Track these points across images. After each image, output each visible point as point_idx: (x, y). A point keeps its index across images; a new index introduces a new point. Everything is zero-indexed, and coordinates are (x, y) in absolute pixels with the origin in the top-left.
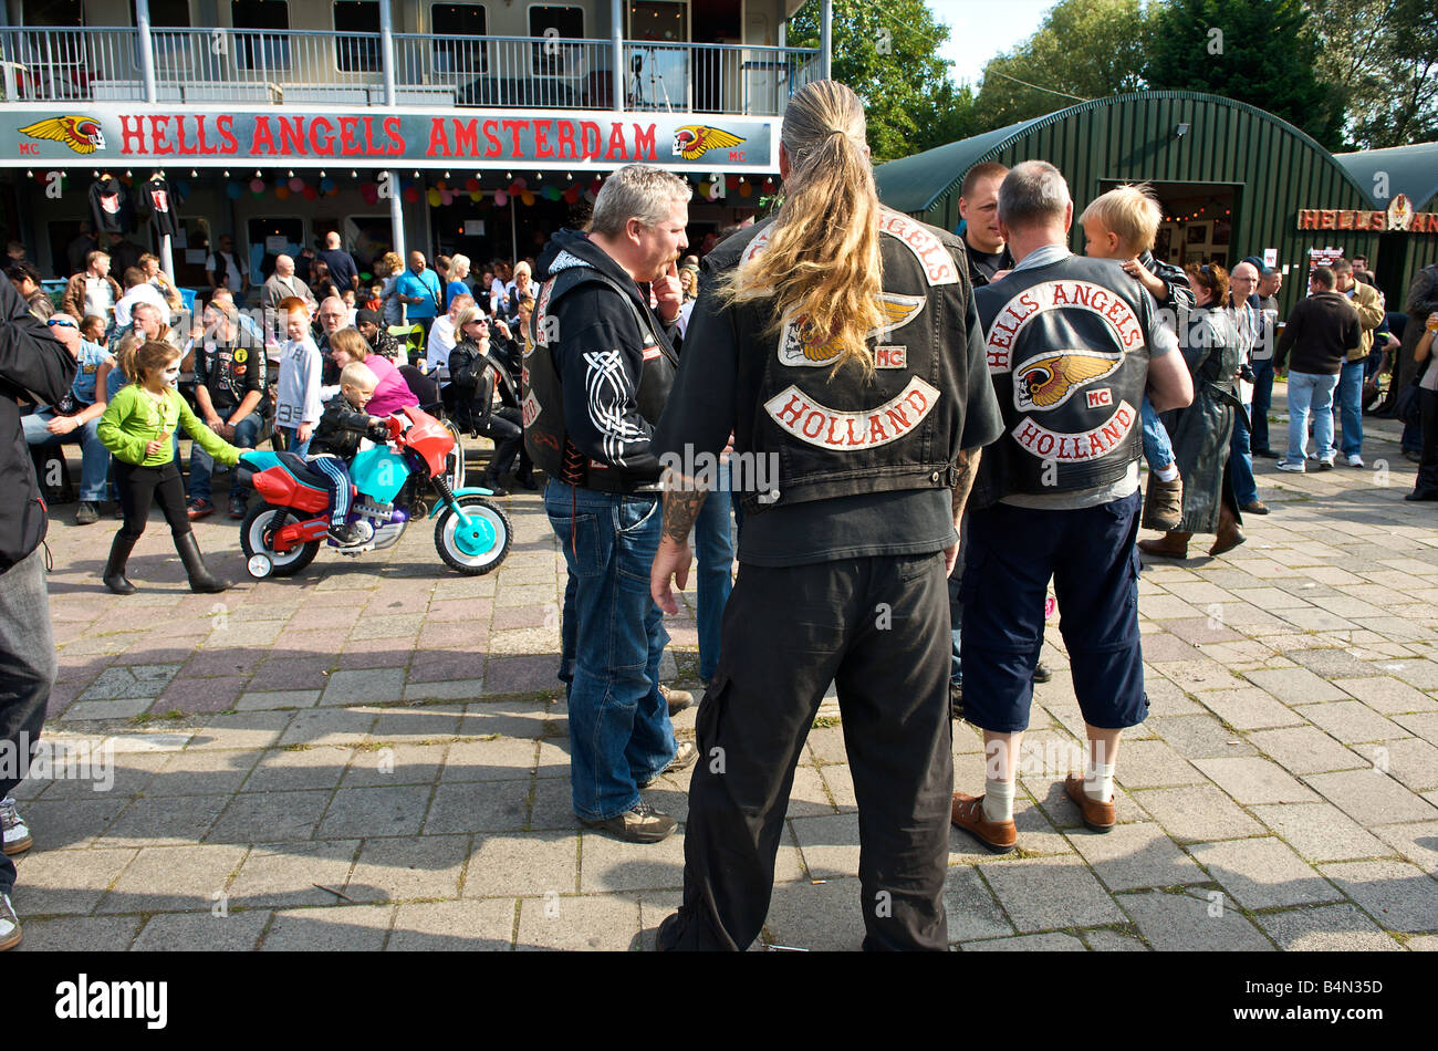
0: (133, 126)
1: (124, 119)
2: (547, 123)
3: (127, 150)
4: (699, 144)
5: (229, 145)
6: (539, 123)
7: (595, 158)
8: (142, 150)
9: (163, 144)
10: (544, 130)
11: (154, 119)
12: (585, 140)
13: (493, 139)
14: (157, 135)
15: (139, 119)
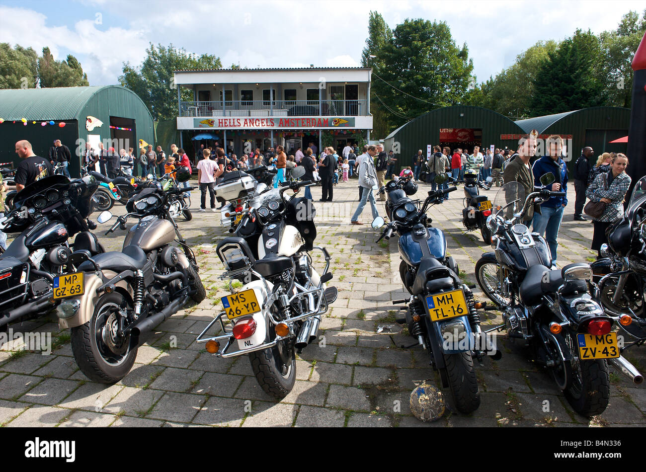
0: (221, 121)
1: (219, 120)
2: (304, 119)
3: (219, 126)
4: (338, 123)
5: (239, 125)
6: (302, 119)
7: (314, 126)
8: (222, 126)
9: (226, 125)
10: (303, 120)
11: (225, 120)
12: (312, 122)
13: (293, 123)
14: (225, 123)
15: (222, 120)
